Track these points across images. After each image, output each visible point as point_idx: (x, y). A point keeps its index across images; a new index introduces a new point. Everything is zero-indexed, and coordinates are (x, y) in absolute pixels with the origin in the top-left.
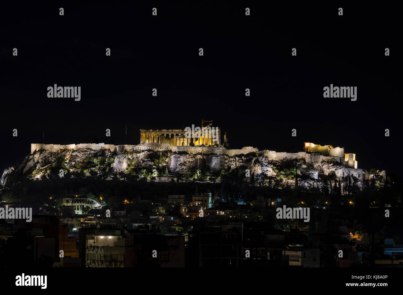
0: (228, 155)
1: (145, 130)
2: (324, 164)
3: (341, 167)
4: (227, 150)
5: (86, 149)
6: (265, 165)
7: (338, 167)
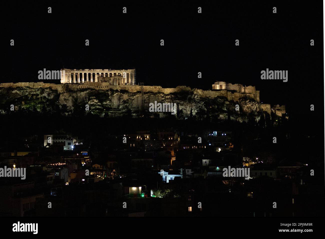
0: (163, 93)
1: (69, 70)
2: (241, 100)
3: (256, 103)
4: (163, 89)
5: (25, 88)
6: (197, 101)
7: (253, 103)
